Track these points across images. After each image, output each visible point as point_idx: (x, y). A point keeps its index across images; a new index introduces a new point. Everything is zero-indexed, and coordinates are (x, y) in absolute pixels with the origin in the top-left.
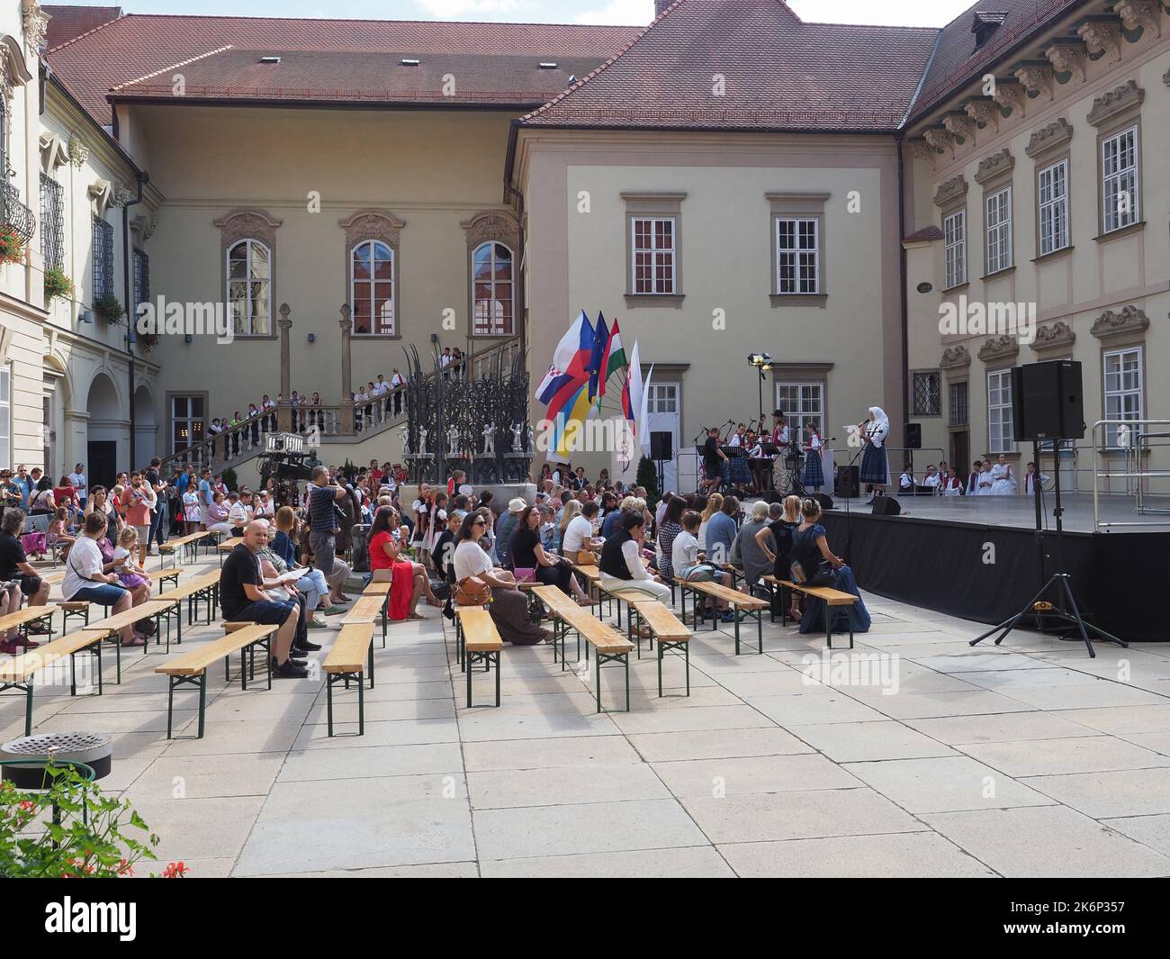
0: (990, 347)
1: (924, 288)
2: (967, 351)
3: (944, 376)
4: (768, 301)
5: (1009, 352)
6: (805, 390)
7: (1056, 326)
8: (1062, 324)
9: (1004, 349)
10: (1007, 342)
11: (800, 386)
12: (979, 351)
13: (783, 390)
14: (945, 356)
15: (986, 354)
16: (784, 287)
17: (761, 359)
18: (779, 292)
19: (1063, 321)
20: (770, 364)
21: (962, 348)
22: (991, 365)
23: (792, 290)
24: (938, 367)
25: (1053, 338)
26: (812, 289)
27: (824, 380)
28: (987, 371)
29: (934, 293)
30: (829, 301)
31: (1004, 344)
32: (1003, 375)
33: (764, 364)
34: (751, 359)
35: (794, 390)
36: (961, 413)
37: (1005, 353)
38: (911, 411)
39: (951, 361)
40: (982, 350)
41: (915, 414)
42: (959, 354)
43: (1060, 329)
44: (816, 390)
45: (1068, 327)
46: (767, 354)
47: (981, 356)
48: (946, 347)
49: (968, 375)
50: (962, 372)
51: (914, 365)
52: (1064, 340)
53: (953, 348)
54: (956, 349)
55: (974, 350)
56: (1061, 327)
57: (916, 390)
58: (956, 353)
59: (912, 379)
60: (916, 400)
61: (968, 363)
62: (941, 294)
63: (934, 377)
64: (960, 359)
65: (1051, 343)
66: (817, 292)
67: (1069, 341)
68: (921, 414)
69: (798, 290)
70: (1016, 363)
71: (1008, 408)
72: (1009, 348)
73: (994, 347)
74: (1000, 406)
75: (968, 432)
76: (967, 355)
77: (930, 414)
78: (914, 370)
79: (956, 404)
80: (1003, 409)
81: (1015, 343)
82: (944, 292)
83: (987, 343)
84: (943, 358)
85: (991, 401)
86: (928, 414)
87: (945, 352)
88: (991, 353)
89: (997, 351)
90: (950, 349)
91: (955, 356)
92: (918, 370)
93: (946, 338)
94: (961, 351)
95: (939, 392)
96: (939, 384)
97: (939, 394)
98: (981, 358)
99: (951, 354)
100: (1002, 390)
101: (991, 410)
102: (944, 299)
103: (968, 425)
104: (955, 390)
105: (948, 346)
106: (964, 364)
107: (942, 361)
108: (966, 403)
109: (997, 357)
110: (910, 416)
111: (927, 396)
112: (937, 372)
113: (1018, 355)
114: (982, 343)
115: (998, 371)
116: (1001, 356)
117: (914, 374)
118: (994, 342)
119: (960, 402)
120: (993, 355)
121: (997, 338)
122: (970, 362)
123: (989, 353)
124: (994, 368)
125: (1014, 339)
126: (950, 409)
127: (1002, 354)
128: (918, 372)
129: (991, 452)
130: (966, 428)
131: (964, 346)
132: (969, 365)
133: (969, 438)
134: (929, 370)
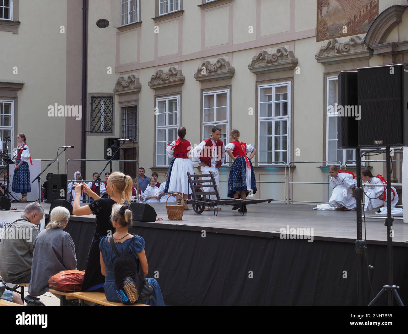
0: (159, 78)
1: (102, 23)
2: (138, 79)
3: (116, 100)
5: (176, 81)
7: (218, 61)
8: (223, 60)
9: (172, 79)
10: (174, 73)
12: (149, 80)
14: (119, 84)
15: (155, 82)
19: (224, 57)
21: (134, 77)
22: (159, 93)
24: (112, 92)
25: (216, 71)
26: (7, 15)
27: (15, 98)
28: (156, 97)
29: (111, 30)
30: (21, 28)
31: (172, 75)
32: (169, 101)
36: (130, 132)
37: (174, 82)
38: (88, 128)
39: (124, 87)
40: (152, 78)
41: (92, 132)
42: (131, 82)
43: (221, 65)
44: (8, 107)
45: (228, 62)
48: (118, 76)
49: (138, 100)
50: (133, 97)
51: (92, 89)
52: (226, 73)
53: (126, 76)
54: (129, 78)
55: (145, 78)
56: (223, 63)
57: (92, 111)
58: (129, 81)
59: (90, 101)
60: (93, 120)
61: (138, 91)
62: (116, 30)
63: (109, 98)
64: (132, 86)
65: (213, 75)
66: (11, 19)
67: (230, 75)
68: (96, 132)
70: (182, 91)
71: (173, 129)
72: (177, 78)
73: (163, 76)
74: (166, 127)
75: (137, 149)
76: (138, 82)
77: (104, 132)
78: (92, 94)
79: (126, 124)
80: (168, 129)
81: (181, 75)
82: (119, 28)
83: (157, 73)
84: (116, 85)
85: (158, 122)
86: (102, 132)
87: (119, 80)
88: (160, 82)
89: (166, 80)
90: (123, 78)
91: (127, 84)
92: (95, 93)
93: (120, 67)
94: (133, 79)
95: (112, 114)
96: (112, 107)
97: (112, 115)
98: (151, 86)
99: (124, 81)
100: (169, 113)
101: (158, 130)
102: (118, 34)
103: (137, 142)
104: (126, 112)
105: (121, 75)
106: (135, 90)
107: (116, 87)
108: (136, 124)
109: (165, 85)
110: (87, 133)
111: (102, 116)
112: (111, 96)
113: (183, 84)
114: (152, 73)
115: (166, 98)
116: (169, 85)
117: (92, 97)
118: (163, 73)
119: (130, 123)
120: (162, 84)
121: (166, 70)
122: (141, 89)
123: (158, 82)
124: (163, 94)
125: (180, 71)
126: (121, 128)
127: (169, 83)
128: (95, 95)
129: (157, 166)
130: (135, 145)
131: (135, 74)
132: (140, 91)
133: (137, 155)
134: (104, 94)
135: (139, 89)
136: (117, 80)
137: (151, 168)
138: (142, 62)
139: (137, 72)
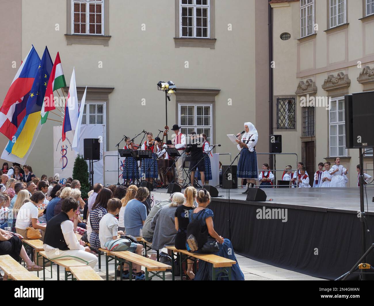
0: (330, 81)
1: (285, 36)
2: (314, 83)
3: (298, 100)
4: (173, 42)
5: (343, 84)
6: (199, 109)
9: (340, 82)
10: (342, 77)
11: (196, 106)
12: (323, 83)
13: (183, 109)
14: (299, 87)
15: (328, 85)
16: (184, 32)
17: (167, 85)
18: (181, 36)
20: (174, 89)
21: (311, 81)
22: (331, 94)
23: (191, 34)
24: (294, 94)
26: (205, 34)
27: (213, 102)
29: (292, 42)
30: (217, 44)
31: (340, 79)
32: (339, 101)
33: (169, 89)
34: (160, 85)
35: (191, 109)
36: (310, 128)
37: (341, 85)
38: (275, 125)
39: (304, 90)
40: (325, 82)
41: (278, 128)
42: (309, 85)
44: (207, 109)
46: (171, 82)
47: (324, 87)
48: (299, 80)
51: (278, 92)
53: (305, 81)
54: (307, 82)
55: (319, 81)
57: (278, 110)
58: (307, 84)
59: (276, 102)
60: (278, 118)
62: (297, 41)
63: (291, 102)
64: (310, 89)
65: (372, 79)
66: (208, 37)
68: (282, 128)
69: (194, 35)
70: (348, 92)
71: (343, 124)
72: (344, 81)
73: (333, 80)
74: (337, 123)
75: (315, 142)
76: (315, 86)
77: (288, 128)
78: (277, 96)
79: (307, 121)
80: (338, 125)
81: (348, 78)
82: (299, 40)
83: (329, 78)
84: (298, 88)
85: (331, 120)
86: (287, 128)
87: (299, 83)
88: (331, 85)
89: (336, 83)
90: (302, 82)
91: (306, 87)
92: (280, 96)
93: (300, 73)
94: (310, 83)
95: (295, 112)
96: (295, 107)
97: (295, 114)
98: (324, 89)
99: (303, 85)
100: (338, 111)
101: (331, 126)
102: (299, 45)
103: (315, 136)
104: (307, 111)
105: (301, 79)
106: (312, 92)
107: (297, 90)
108: (314, 121)
109: (335, 88)
110: (274, 129)
111: (286, 115)
112: (294, 97)
113: (349, 86)
114: (325, 77)
115: (336, 98)
116: (338, 87)
117: (277, 99)
118: (333, 77)
119: (310, 120)
120: (333, 87)
121: (335, 74)
122: (317, 91)
123: (329, 85)
124: (333, 95)
125: (347, 75)
126: (302, 125)
127: (339, 85)
128: (280, 98)
129: (330, 156)
130: (313, 139)
131: (312, 78)
132: (316, 93)
133: (315, 146)
134: (287, 96)
135: (315, 91)
136: (298, 84)
137: (325, 159)
138: (317, 68)
139: (313, 77)
